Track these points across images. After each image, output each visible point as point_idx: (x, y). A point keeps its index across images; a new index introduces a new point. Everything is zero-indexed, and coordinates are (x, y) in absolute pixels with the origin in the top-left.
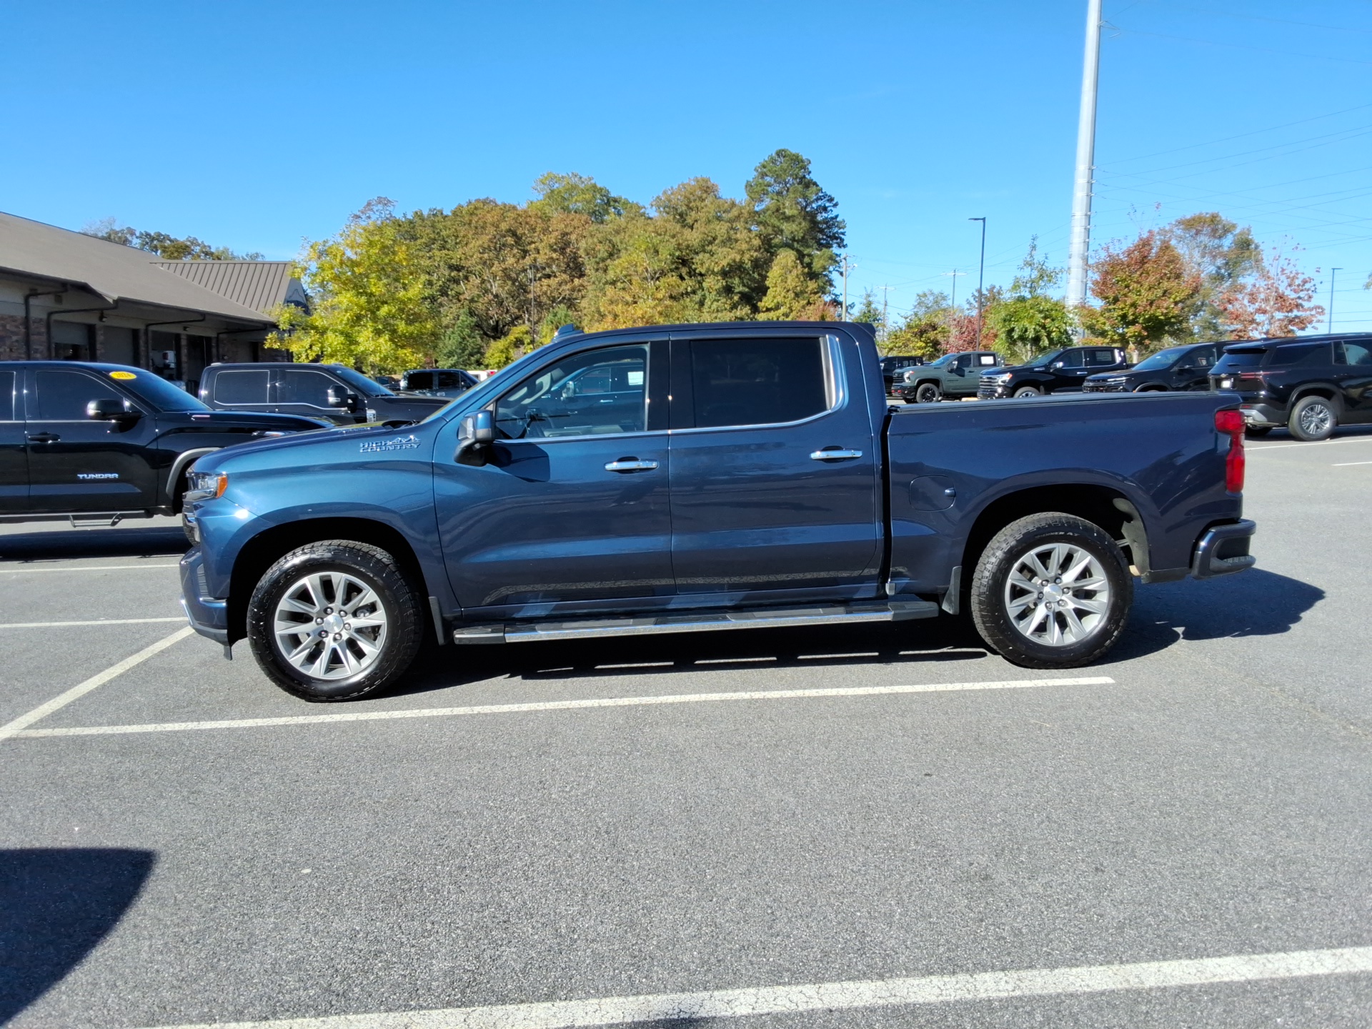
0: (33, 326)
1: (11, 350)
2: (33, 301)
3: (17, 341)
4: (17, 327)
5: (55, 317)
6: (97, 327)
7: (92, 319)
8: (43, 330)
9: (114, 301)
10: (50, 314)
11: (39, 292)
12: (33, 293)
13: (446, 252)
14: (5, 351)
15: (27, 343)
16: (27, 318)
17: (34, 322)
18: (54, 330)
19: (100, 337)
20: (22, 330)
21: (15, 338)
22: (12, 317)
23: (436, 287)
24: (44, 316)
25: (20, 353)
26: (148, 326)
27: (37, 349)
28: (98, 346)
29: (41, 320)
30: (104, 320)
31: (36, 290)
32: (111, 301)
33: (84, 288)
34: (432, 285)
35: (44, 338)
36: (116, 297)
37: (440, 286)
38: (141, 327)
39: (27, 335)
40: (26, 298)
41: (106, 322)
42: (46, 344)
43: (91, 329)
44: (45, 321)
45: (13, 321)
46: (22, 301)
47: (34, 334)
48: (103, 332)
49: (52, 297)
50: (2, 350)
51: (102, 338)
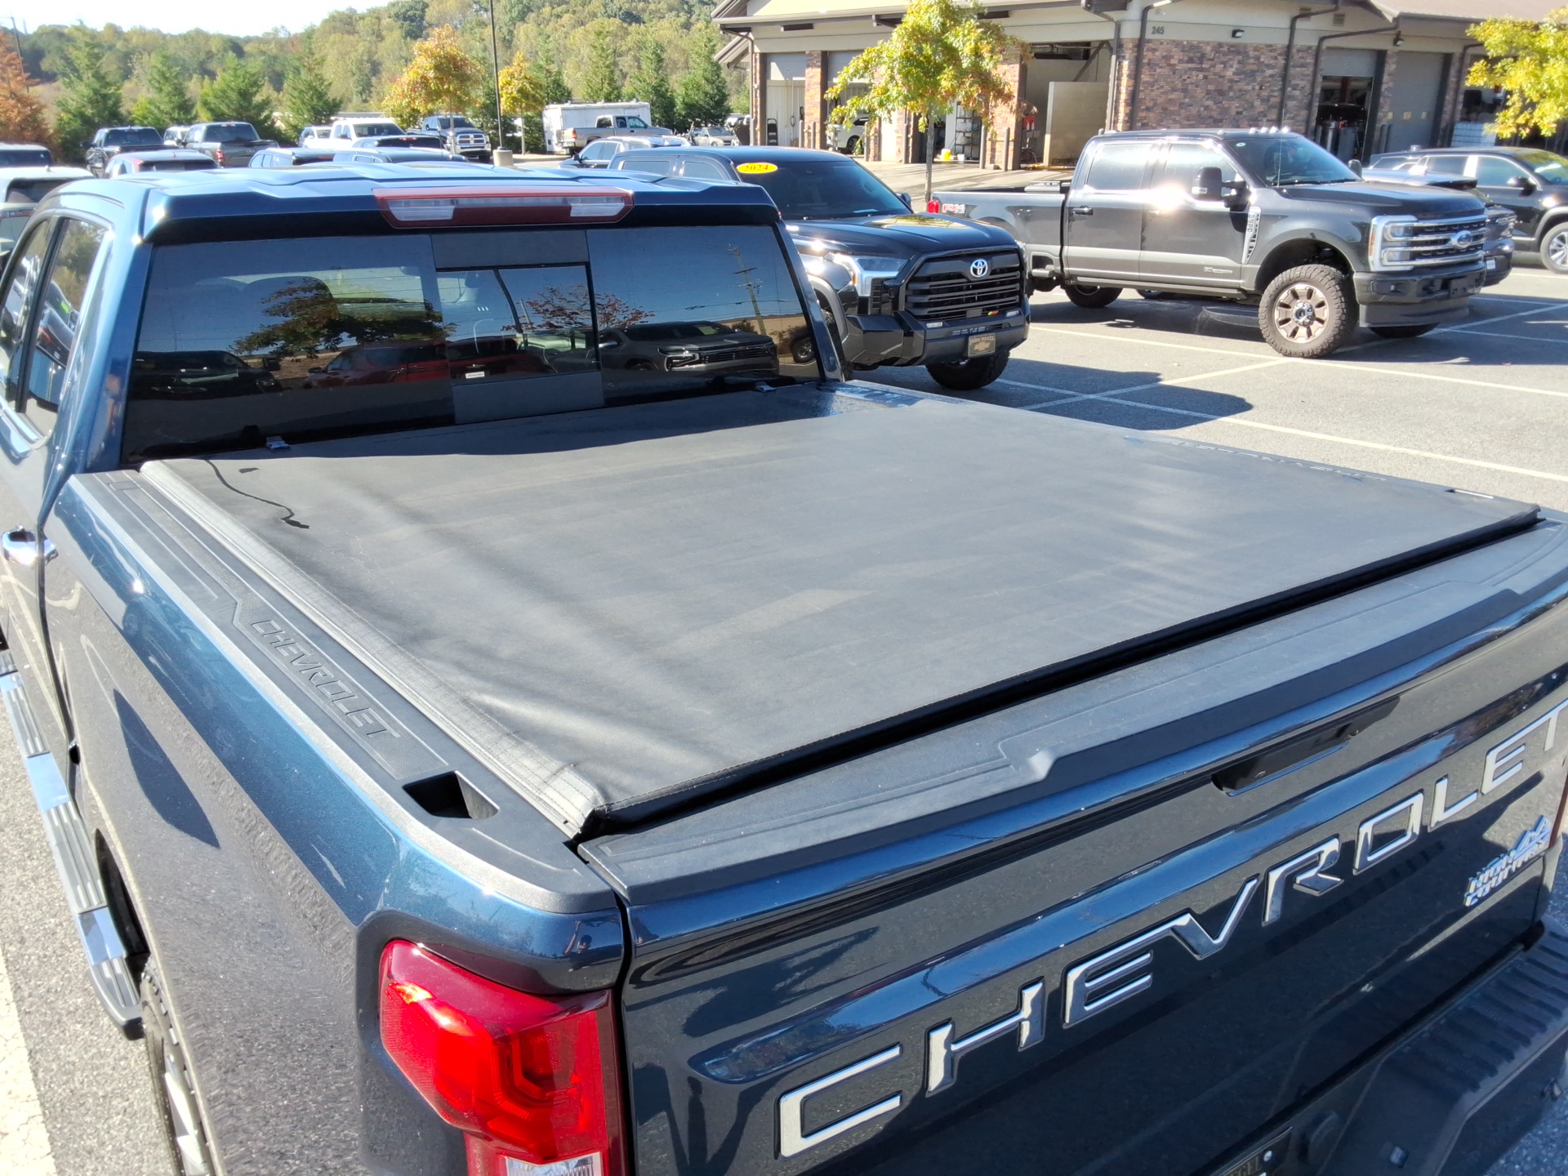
0: (1296, 57)
1: (1261, 88)
2: (1300, 24)
3: (1272, 76)
4: (1276, 58)
5: (1327, 43)
6: (1389, 53)
7: (1383, 43)
8: (1310, 60)
9: (1396, 17)
10: (1322, 39)
11: (1313, 11)
12: (1305, 14)
14: (1254, 89)
15: (1285, 77)
16: (1289, 47)
17: (1298, 51)
18: (1322, 58)
19: (1390, 67)
20: (1281, 61)
21: (1269, 72)
22: (1270, 46)
24: (1314, 43)
25: (1272, 91)
26: (1466, 48)
27: (1298, 85)
28: (1386, 78)
29: (1309, 48)
30: (1399, 43)
31: (1309, 9)
32: (1390, 19)
35: (1309, 71)
36: (1396, 13)
38: (1456, 50)
39: (1286, 68)
40: (1294, 20)
41: (1403, 46)
42: (1310, 78)
43: (1380, 57)
44: (1314, 48)
45: (1271, 51)
46: (1286, 24)
47: (1295, 66)
48: (1395, 60)
49: (1330, 17)
50: (1250, 88)
51: (1393, 67)
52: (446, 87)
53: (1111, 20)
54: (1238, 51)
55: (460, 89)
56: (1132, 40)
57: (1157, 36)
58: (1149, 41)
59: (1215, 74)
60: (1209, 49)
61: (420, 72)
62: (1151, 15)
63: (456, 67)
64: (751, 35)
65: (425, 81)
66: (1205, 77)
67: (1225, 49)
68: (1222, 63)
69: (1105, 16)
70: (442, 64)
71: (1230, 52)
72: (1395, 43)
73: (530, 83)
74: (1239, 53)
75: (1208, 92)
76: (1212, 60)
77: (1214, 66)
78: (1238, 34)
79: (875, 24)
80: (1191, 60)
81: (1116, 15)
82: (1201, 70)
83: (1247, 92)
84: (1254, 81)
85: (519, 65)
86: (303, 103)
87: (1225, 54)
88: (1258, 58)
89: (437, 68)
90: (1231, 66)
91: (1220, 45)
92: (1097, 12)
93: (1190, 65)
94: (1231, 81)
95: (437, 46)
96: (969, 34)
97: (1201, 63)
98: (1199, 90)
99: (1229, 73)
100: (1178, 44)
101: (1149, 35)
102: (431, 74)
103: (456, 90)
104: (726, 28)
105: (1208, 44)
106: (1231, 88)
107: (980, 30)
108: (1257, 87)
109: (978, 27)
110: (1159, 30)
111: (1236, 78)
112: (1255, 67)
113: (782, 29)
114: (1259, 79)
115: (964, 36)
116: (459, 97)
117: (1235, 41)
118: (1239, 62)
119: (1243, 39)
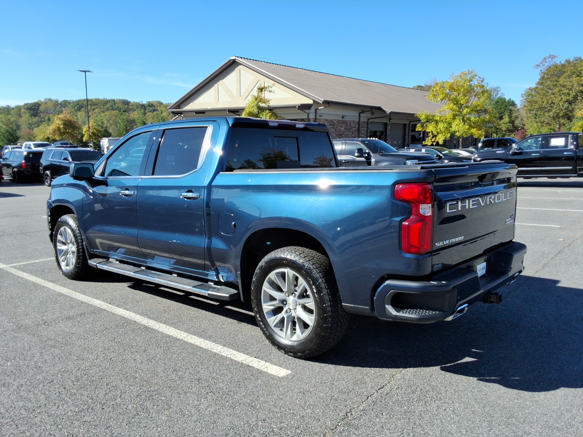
0: (361, 124)
1: (352, 134)
2: (362, 115)
3: (355, 130)
4: (355, 125)
5: (370, 121)
6: (388, 123)
7: (386, 121)
8: (366, 126)
9: (389, 113)
10: (368, 120)
11: (365, 111)
12: (363, 112)
13: (579, 78)
14: (350, 134)
15: (359, 130)
16: (359, 121)
17: (362, 123)
18: (369, 125)
19: (389, 128)
20: (357, 126)
21: (354, 129)
22: (354, 121)
23: (571, 96)
24: (366, 120)
25: (355, 135)
26: (410, 122)
27: (363, 133)
28: (388, 131)
29: (365, 122)
30: (391, 120)
32: (388, 113)
33: (380, 109)
34: (569, 95)
35: (366, 129)
36: (390, 112)
37: (574, 95)
38: (407, 123)
39: (359, 128)
40: (360, 114)
41: (392, 121)
42: (366, 131)
43: (386, 125)
44: (366, 122)
45: (354, 123)
46: (358, 115)
47: (361, 127)
48: (390, 125)
49: (370, 112)
50: (349, 134)
51: (390, 128)
52: (67, 131)
53: (306, 112)
54: (344, 122)
55: (72, 132)
56: (313, 118)
57: (320, 118)
58: (318, 119)
59: (338, 129)
60: (336, 122)
61: (57, 125)
62: (318, 111)
63: (71, 124)
64: (182, 115)
65: (59, 129)
66: (335, 130)
67: (340, 122)
68: (340, 126)
69: (304, 111)
70: (66, 123)
71: (342, 123)
72: (390, 121)
73: (96, 130)
74: (344, 123)
75: (337, 135)
76: (337, 125)
77: (338, 127)
78: (344, 118)
79: (228, 112)
80: (331, 125)
81: (307, 111)
82: (334, 128)
83: (348, 135)
84: (350, 131)
85: (92, 124)
86: (4, 137)
87: (340, 123)
88: (350, 125)
89: (64, 124)
90: (343, 127)
91: (339, 121)
92: (301, 110)
93: (331, 127)
94: (343, 131)
95: (64, 117)
96: (267, 114)
97: (334, 126)
98: (334, 134)
99: (342, 129)
100: (327, 120)
101: (318, 117)
102: (62, 126)
103: (71, 132)
104: (173, 113)
105: (335, 120)
106: (343, 134)
107: (270, 114)
108: (351, 134)
109: (270, 113)
110: (321, 116)
111: (345, 131)
112: (350, 127)
113: (194, 113)
114: (351, 131)
115: (265, 115)
116: (73, 135)
117: (343, 119)
118: (345, 126)
119: (345, 119)
